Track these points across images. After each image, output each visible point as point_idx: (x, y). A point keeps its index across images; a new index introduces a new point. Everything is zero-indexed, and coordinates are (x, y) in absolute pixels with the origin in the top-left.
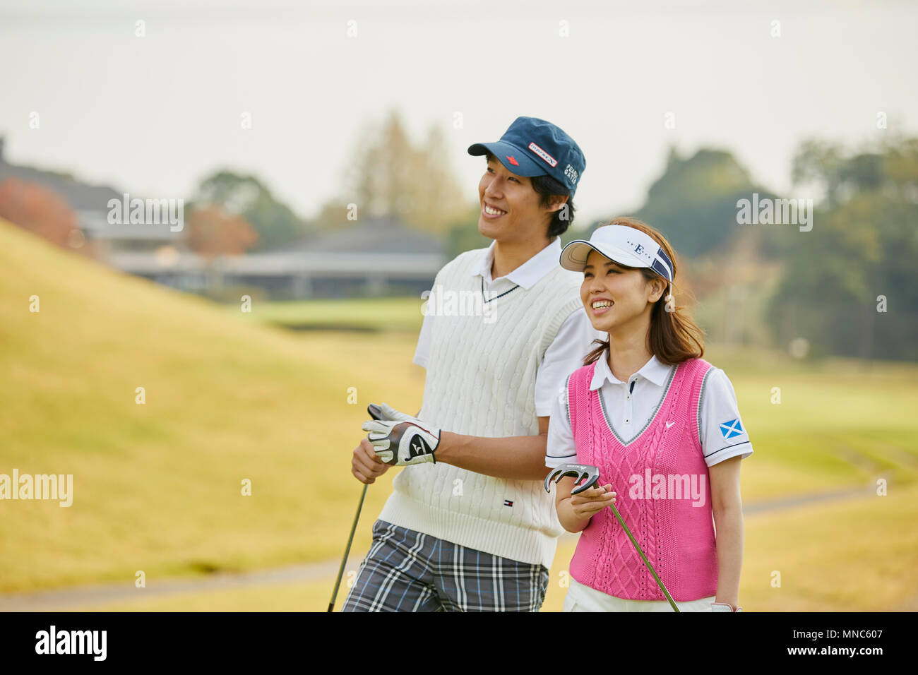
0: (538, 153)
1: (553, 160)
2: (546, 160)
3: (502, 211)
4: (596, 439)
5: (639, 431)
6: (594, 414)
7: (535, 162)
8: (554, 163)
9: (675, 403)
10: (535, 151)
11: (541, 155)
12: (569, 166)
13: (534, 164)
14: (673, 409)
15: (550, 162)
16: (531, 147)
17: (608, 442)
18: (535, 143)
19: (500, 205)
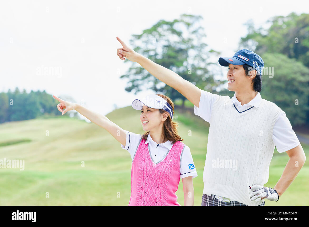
0: (241, 57)
1: (247, 59)
2: (245, 59)
3: (233, 80)
4: (145, 160)
5: (160, 161)
6: (146, 152)
7: (240, 60)
8: (248, 60)
9: (173, 153)
10: (240, 57)
11: (242, 58)
12: (254, 61)
13: (240, 61)
14: (172, 155)
15: (246, 60)
16: (239, 56)
17: (149, 162)
18: (240, 55)
19: (232, 78)
